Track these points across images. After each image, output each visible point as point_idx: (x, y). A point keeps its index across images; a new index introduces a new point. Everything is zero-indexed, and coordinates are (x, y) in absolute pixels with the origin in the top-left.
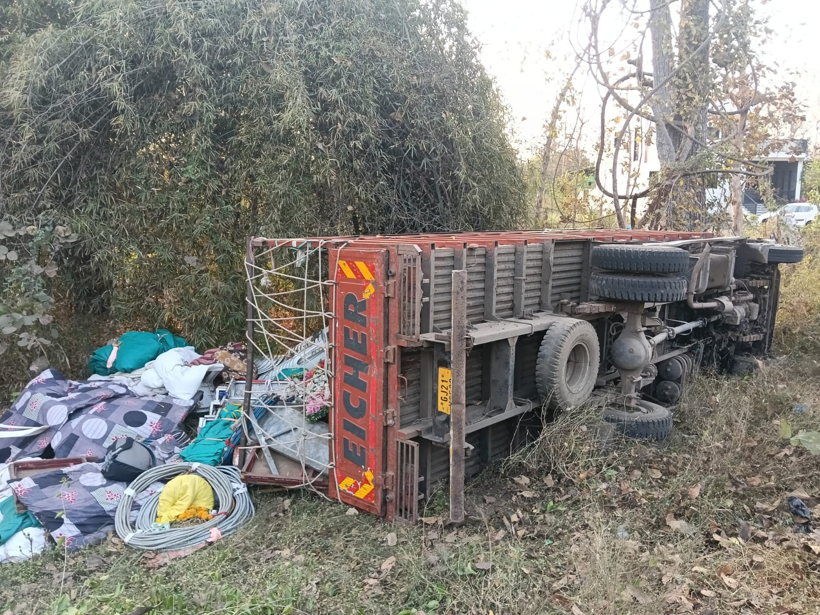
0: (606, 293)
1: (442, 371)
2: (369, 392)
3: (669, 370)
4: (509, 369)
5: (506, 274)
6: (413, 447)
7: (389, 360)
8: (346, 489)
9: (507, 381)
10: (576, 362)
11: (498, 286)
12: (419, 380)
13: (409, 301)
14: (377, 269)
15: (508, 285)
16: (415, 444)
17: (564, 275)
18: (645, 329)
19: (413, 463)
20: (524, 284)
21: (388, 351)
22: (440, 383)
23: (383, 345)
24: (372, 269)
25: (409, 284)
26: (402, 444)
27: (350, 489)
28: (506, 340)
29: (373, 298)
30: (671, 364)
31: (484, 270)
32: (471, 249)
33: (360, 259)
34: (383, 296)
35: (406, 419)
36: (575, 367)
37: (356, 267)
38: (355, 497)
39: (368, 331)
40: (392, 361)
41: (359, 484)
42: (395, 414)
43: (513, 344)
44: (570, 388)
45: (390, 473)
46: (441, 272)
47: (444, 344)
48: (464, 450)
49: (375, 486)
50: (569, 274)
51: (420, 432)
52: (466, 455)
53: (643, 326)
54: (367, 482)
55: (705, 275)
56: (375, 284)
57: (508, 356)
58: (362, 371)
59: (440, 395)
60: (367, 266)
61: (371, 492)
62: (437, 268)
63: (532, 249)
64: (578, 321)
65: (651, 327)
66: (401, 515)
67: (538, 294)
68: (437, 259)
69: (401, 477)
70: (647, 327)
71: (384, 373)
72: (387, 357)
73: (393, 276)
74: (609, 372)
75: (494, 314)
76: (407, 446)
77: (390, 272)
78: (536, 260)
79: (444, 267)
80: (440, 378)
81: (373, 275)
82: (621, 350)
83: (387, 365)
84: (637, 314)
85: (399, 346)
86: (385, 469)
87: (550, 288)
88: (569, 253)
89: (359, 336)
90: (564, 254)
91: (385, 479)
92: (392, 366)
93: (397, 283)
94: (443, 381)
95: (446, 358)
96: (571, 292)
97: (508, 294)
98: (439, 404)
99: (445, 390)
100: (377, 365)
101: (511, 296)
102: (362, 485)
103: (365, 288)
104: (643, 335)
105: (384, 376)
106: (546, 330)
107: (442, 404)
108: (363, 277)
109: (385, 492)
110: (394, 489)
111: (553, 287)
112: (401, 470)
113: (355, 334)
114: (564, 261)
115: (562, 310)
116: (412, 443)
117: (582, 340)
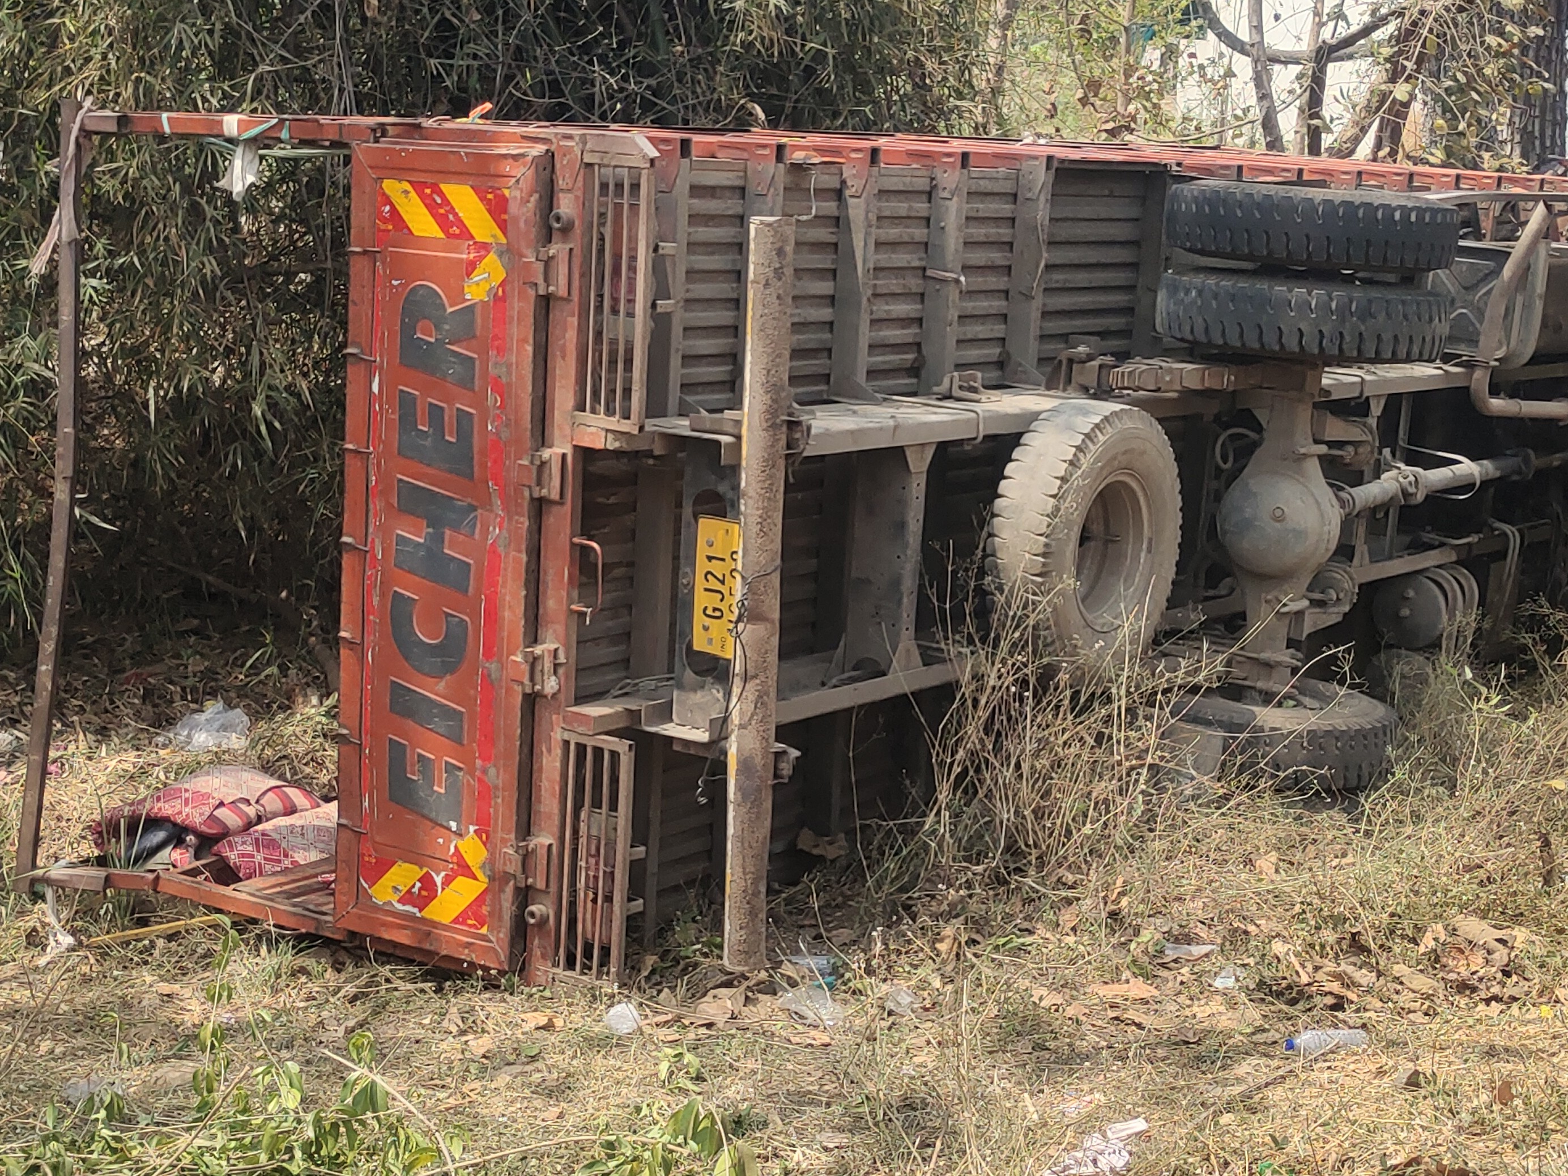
0: (1199, 328)
1: (708, 528)
2: (478, 592)
3: (1405, 612)
4: (906, 546)
5: (902, 258)
6: (614, 755)
7: (544, 492)
8: (394, 899)
9: (896, 583)
10: (1107, 542)
11: (875, 295)
12: (631, 564)
13: (615, 311)
14: (513, 208)
15: (906, 295)
16: (622, 746)
17: (1081, 278)
18: (1323, 449)
19: (614, 806)
20: (953, 294)
21: (543, 464)
22: (702, 565)
23: (528, 444)
24: (498, 208)
25: (617, 257)
26: (581, 748)
27: (408, 898)
28: (899, 452)
29: (499, 299)
30: (1411, 593)
31: (833, 239)
32: (798, 168)
33: (458, 176)
34: (532, 293)
35: (594, 681)
36: (1104, 556)
37: (446, 201)
38: (423, 920)
39: (480, 402)
40: (555, 495)
41: (438, 880)
42: (562, 659)
43: (919, 465)
44: (1090, 617)
45: (543, 839)
46: (705, 233)
47: (718, 443)
48: (772, 757)
49: (491, 879)
50: (1100, 278)
51: (634, 715)
52: (776, 776)
53: (1316, 442)
54: (464, 869)
55: (1527, 307)
56: (509, 253)
57: (902, 503)
58: (455, 528)
59: (701, 600)
60: (482, 199)
61: (480, 900)
62: (694, 218)
63: (985, 185)
64: (1117, 407)
65: (1340, 444)
66: (570, 964)
67: (998, 330)
68: (697, 190)
69: (575, 851)
70: (1331, 444)
71: (530, 530)
72: (539, 483)
73: (567, 230)
74: (1211, 593)
75: (861, 377)
76: (598, 752)
77: (558, 219)
78: (997, 220)
79: (712, 217)
80: (702, 551)
81: (503, 226)
82: (1248, 513)
83: (540, 506)
84: (1300, 401)
85: (575, 447)
86: (525, 829)
87: (1035, 314)
88: (1102, 210)
89: (449, 417)
90: (1086, 211)
91: (527, 857)
92: (555, 509)
93: (577, 252)
94: (710, 558)
95: (722, 488)
96: (1103, 334)
97: (905, 322)
98: (697, 629)
99: (718, 586)
100: (505, 508)
101: (914, 330)
102: (447, 881)
103: (471, 266)
104: (1314, 468)
105: (530, 540)
106: (1020, 435)
107: (706, 629)
108: (465, 234)
109: (525, 895)
110: (553, 888)
111: (1046, 314)
112: (575, 832)
113: (435, 413)
114: (1081, 231)
115: (1069, 381)
116: (611, 743)
117: (1128, 468)
